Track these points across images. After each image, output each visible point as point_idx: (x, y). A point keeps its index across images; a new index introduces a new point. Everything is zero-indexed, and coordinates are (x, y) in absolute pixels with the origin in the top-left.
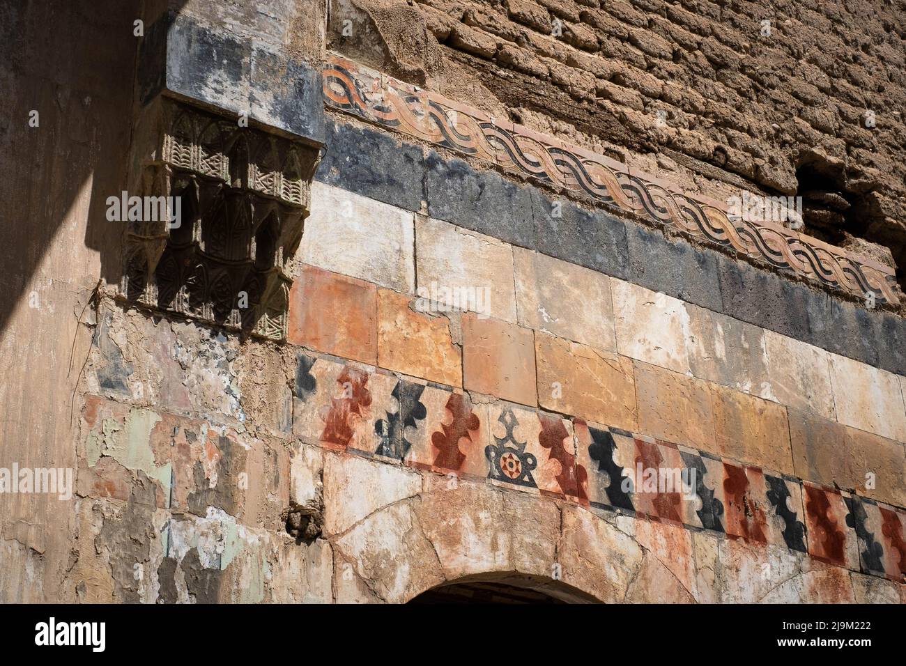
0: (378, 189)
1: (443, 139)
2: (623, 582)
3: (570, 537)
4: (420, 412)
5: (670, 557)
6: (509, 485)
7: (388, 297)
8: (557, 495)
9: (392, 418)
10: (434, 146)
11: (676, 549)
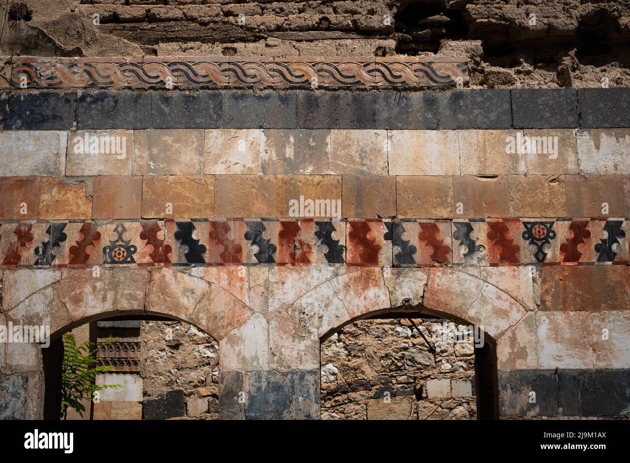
0: (46, 124)
1: (91, 82)
2: (192, 303)
3: (155, 286)
4: (63, 237)
5: (230, 284)
6: (116, 265)
7: (47, 181)
8: (149, 264)
9: (45, 245)
10: (85, 88)
11: (235, 280)
